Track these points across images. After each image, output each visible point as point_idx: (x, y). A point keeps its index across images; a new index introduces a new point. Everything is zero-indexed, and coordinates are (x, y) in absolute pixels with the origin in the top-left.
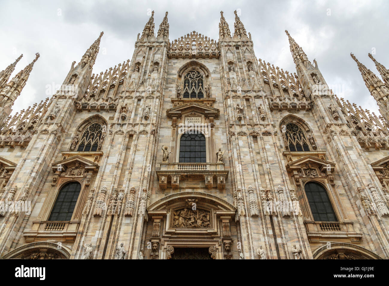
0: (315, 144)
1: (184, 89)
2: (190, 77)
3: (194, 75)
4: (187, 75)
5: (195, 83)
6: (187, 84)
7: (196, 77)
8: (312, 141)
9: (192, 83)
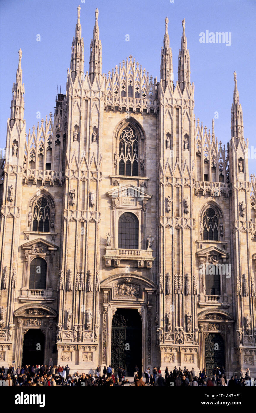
0: (223, 232)
1: (120, 156)
2: (126, 138)
3: (129, 134)
4: (123, 134)
5: (131, 148)
6: (122, 149)
7: (132, 139)
8: (221, 229)
9: (127, 148)
